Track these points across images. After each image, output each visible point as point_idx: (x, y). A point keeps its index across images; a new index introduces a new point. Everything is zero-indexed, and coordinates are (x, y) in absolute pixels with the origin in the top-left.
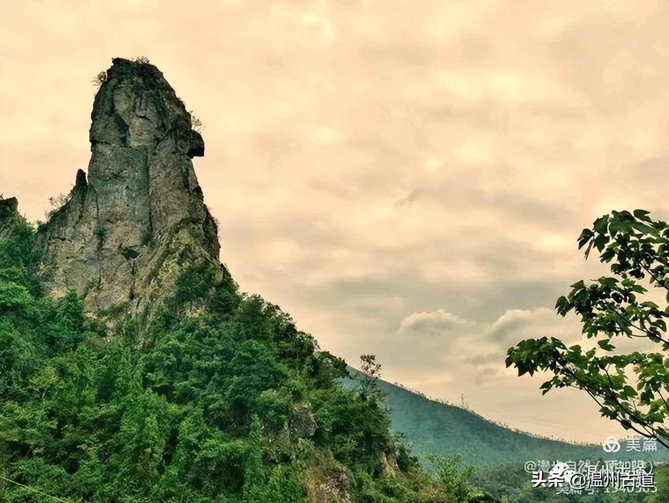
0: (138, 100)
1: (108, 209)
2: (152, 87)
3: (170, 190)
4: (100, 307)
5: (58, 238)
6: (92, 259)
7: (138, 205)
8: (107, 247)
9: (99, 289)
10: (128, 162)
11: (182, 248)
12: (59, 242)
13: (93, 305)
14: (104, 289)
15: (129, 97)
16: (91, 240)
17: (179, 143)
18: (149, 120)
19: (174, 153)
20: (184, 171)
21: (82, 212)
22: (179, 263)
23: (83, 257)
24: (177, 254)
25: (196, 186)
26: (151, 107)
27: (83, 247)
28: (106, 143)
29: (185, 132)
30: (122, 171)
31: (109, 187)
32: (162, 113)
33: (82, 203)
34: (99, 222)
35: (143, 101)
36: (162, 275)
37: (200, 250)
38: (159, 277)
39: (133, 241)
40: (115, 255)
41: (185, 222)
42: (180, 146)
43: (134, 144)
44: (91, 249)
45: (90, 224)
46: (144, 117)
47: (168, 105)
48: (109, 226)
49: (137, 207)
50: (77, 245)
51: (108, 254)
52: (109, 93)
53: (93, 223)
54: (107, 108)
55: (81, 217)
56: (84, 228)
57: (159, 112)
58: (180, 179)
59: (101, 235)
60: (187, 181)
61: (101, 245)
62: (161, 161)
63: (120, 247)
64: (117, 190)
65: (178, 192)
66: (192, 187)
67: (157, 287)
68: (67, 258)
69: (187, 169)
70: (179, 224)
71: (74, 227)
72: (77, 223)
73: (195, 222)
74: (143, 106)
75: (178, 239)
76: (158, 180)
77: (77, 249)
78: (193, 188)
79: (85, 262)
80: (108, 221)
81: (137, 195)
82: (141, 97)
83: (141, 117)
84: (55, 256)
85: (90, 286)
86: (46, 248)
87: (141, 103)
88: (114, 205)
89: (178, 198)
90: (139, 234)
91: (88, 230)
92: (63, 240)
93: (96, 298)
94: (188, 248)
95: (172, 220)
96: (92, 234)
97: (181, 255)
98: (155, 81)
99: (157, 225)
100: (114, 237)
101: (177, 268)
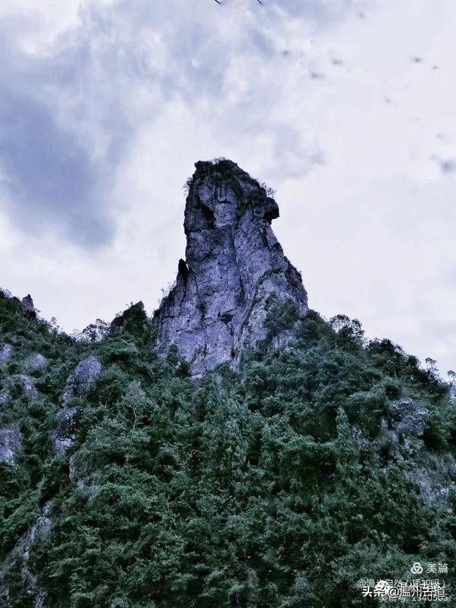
0: (219, 190)
1: (205, 284)
2: (229, 176)
3: (252, 252)
4: (208, 368)
5: (168, 316)
6: (196, 329)
7: (230, 275)
8: (209, 316)
9: (205, 353)
10: (216, 241)
11: (267, 296)
12: (170, 320)
13: (201, 367)
14: (209, 352)
15: (211, 188)
16: (195, 313)
17: (255, 210)
18: (229, 203)
19: (252, 221)
20: (262, 231)
21: (185, 293)
22: (266, 309)
23: (189, 329)
24: (263, 302)
25: (275, 242)
26: (230, 192)
27: (188, 321)
28: (197, 230)
29: (260, 200)
30: (212, 250)
31: (204, 266)
32: (239, 193)
33: (185, 286)
34: (199, 297)
35: (223, 189)
36: (252, 322)
37: (284, 295)
38: (249, 325)
39: (229, 306)
40: (215, 322)
41: (268, 274)
42: (256, 212)
43: (219, 225)
44: (195, 321)
45: (192, 300)
46: (225, 202)
47: (242, 185)
48: (208, 299)
49: (229, 278)
50: (184, 320)
51: (209, 323)
52: (195, 191)
53: (194, 299)
54: (195, 203)
55: (185, 296)
56: (188, 305)
57: (237, 195)
58: (260, 240)
59: (202, 308)
60: (266, 239)
61: (203, 316)
62: (243, 231)
63: (219, 315)
64: (211, 268)
65: (260, 251)
66: (271, 244)
67: (248, 334)
68: (177, 331)
69: (264, 230)
70: (263, 276)
71: (180, 306)
72: (182, 301)
73: (277, 272)
74: (223, 193)
75: (263, 288)
76: (242, 247)
77: (184, 322)
78: (273, 244)
79: (191, 332)
80: (207, 294)
81: (228, 268)
82: (221, 186)
83: (223, 202)
84: (167, 331)
85: (198, 352)
86: (160, 327)
87: (221, 190)
88: (210, 281)
89: (261, 256)
90: (232, 300)
91: (191, 305)
92: (173, 317)
93: (203, 360)
94: (273, 295)
95: (257, 276)
96: (195, 308)
97: (267, 302)
98: (231, 171)
99: (247, 286)
100: (213, 307)
101: (265, 313)
